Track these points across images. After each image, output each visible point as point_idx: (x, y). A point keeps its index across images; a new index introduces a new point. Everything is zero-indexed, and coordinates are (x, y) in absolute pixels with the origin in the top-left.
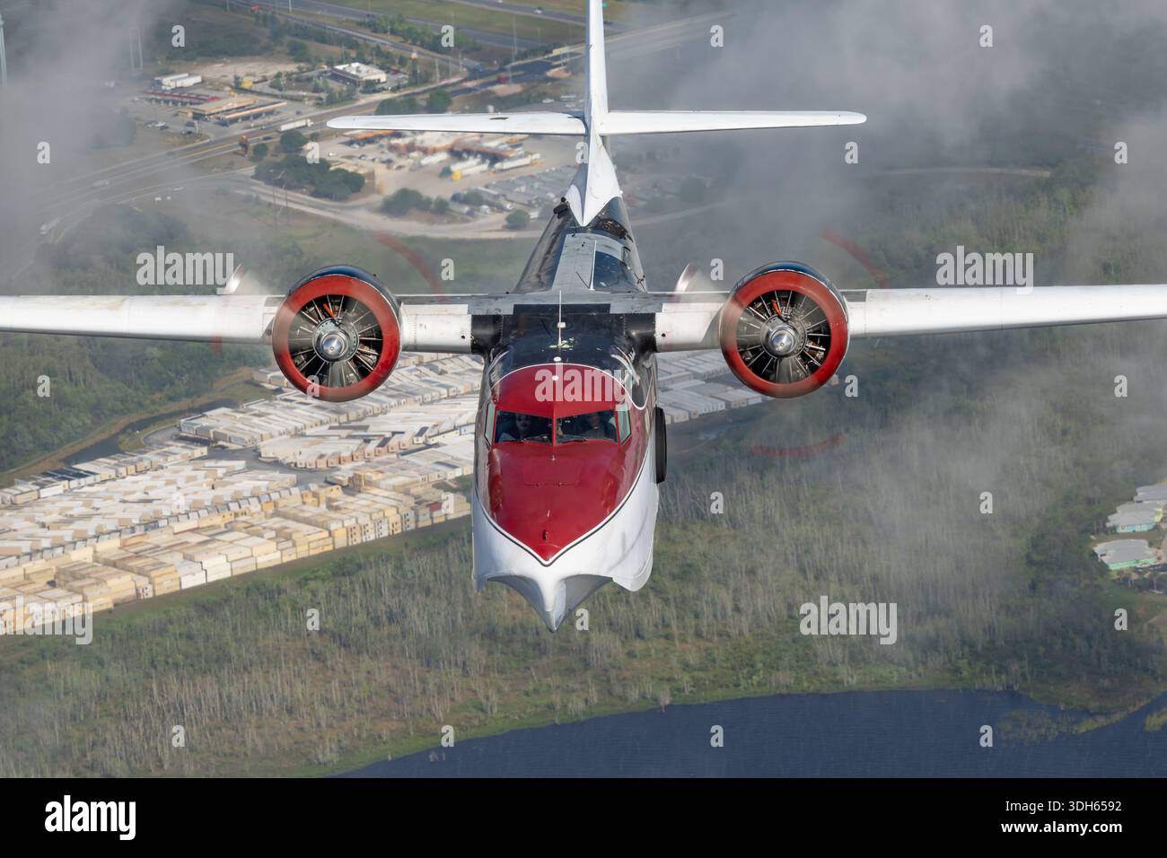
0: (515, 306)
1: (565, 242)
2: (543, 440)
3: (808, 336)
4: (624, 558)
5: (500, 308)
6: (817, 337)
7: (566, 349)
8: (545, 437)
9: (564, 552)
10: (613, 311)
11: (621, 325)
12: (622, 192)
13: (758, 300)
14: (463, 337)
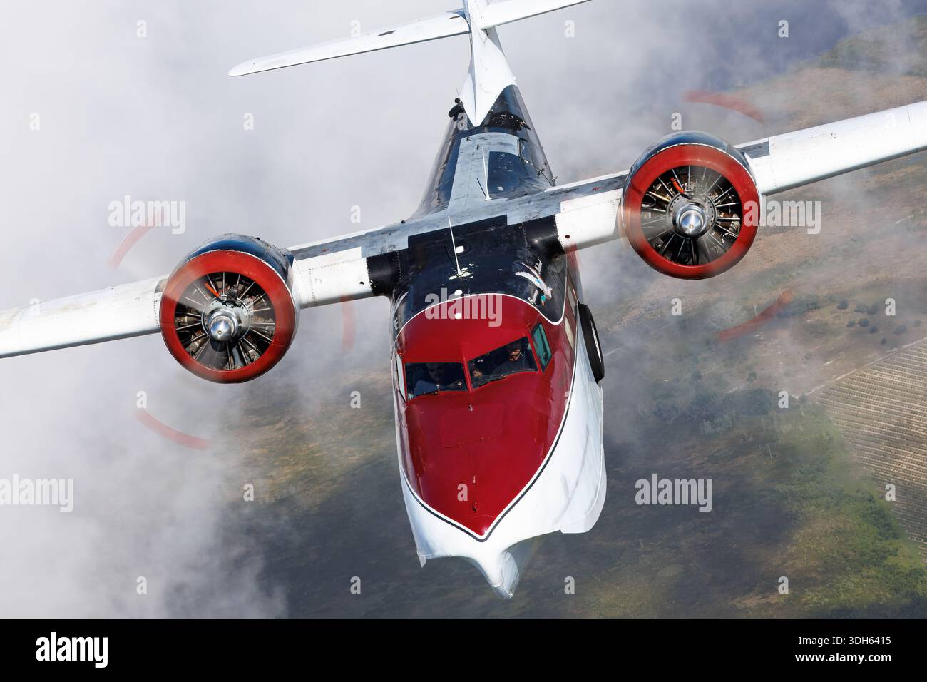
0: (409, 238)
1: (461, 147)
2: (458, 388)
3: (718, 208)
4: (569, 502)
5: (393, 243)
6: (728, 206)
7: (467, 277)
8: (460, 384)
9: (500, 521)
10: (511, 221)
11: (521, 236)
12: (515, 78)
13: (656, 182)
14: (362, 283)
